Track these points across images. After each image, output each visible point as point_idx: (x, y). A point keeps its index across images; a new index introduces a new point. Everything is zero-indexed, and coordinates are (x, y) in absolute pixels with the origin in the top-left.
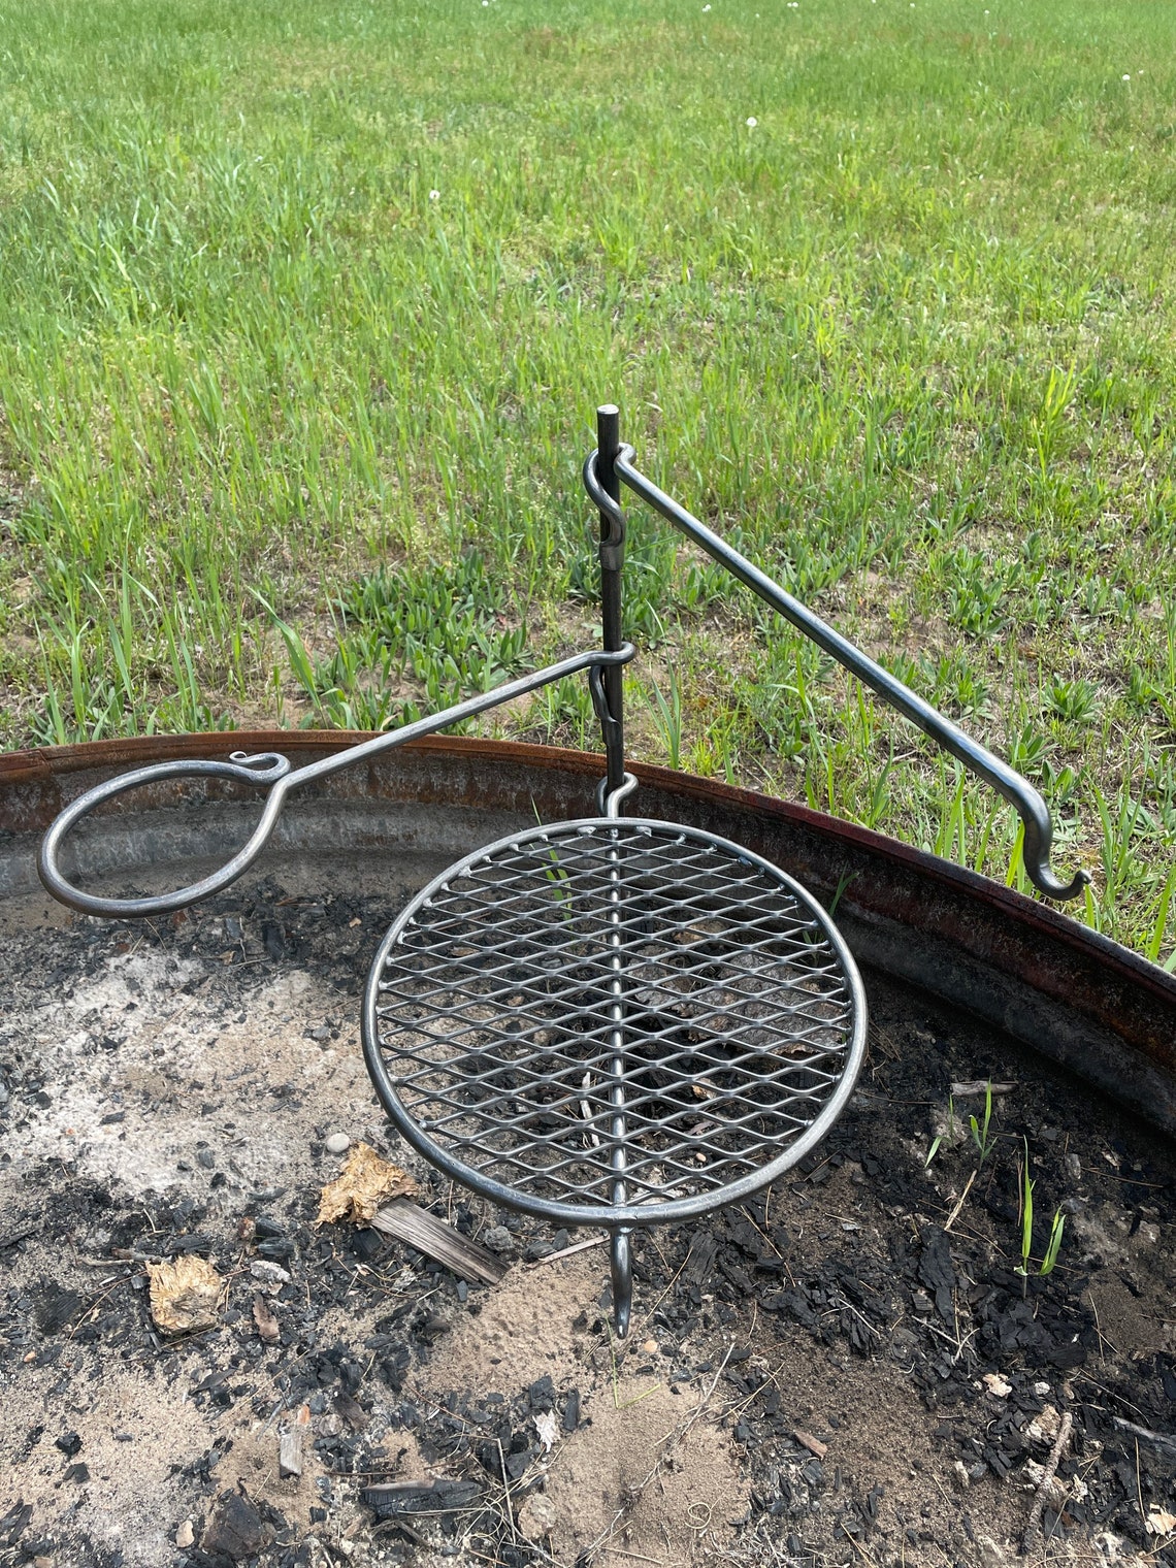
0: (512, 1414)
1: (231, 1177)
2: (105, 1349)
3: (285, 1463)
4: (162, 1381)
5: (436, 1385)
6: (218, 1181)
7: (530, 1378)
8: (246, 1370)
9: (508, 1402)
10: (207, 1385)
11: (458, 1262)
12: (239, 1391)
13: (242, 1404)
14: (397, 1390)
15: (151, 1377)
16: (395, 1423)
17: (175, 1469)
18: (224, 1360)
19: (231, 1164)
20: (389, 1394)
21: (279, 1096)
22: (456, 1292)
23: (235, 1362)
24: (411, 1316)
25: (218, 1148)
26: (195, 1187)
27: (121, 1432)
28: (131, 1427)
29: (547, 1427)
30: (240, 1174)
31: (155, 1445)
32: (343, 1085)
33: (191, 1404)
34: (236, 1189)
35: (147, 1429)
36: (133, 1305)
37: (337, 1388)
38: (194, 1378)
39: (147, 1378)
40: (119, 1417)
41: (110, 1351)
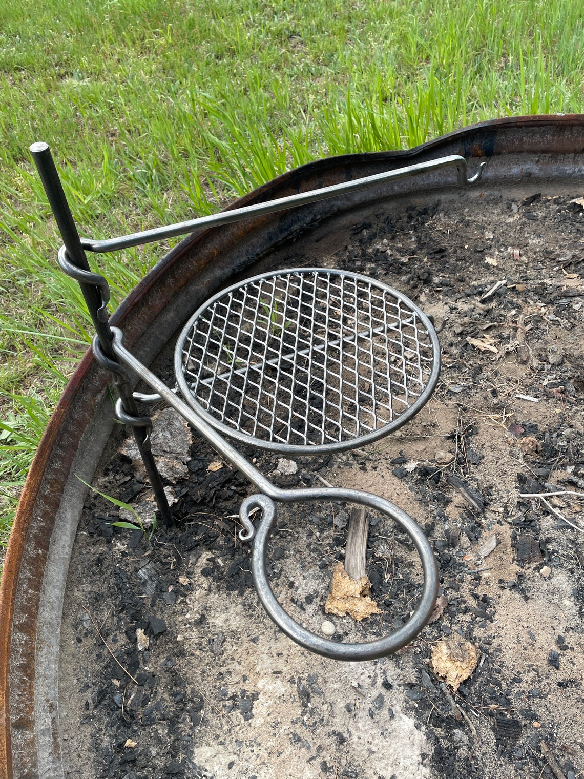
0: (413, 481)
1: (380, 680)
2: (504, 686)
3: (495, 544)
4: (496, 642)
5: (422, 512)
6: (387, 686)
7: (396, 481)
8: (465, 602)
9: (410, 484)
10: (484, 615)
11: (364, 531)
12: (476, 597)
13: (481, 592)
14: (433, 525)
15: (498, 650)
16: (446, 519)
17: (526, 598)
18: (467, 618)
19: (373, 684)
20: (437, 527)
21: (308, 696)
22: (377, 525)
23: (466, 611)
24: (399, 537)
25: (368, 700)
26: (397, 699)
27: (530, 641)
28: (526, 638)
29: (410, 466)
30: (376, 676)
31: (524, 618)
32: (282, 660)
33: (496, 617)
34: (384, 673)
35: (520, 628)
36: (475, 689)
37: (449, 551)
38: (483, 626)
39: (500, 651)
40: (525, 649)
41: (503, 682)
